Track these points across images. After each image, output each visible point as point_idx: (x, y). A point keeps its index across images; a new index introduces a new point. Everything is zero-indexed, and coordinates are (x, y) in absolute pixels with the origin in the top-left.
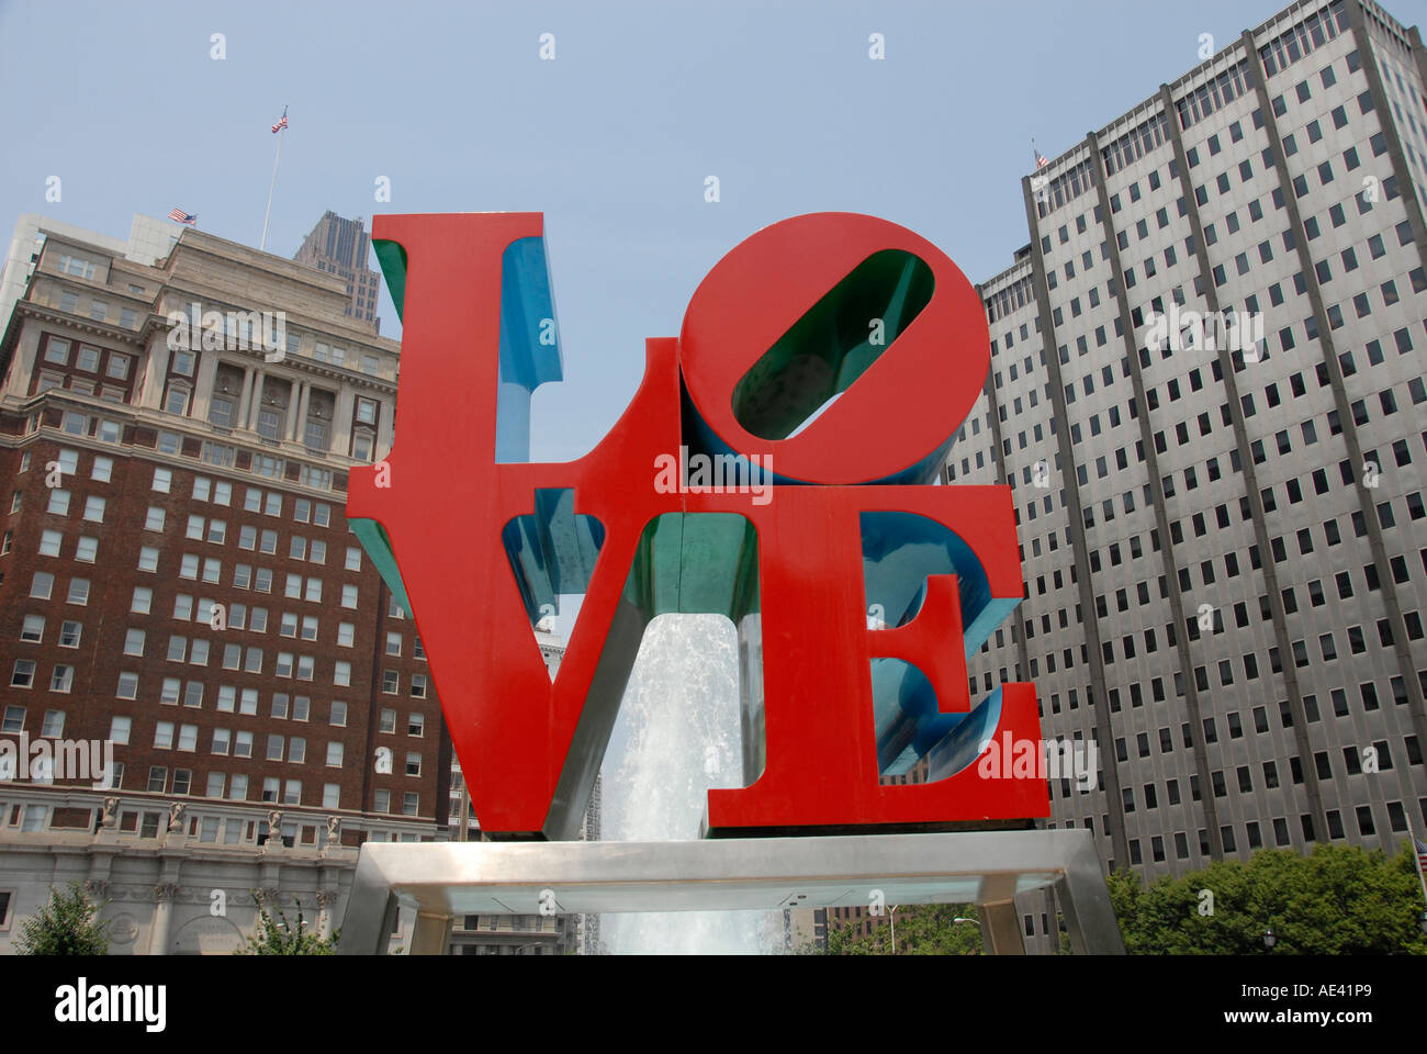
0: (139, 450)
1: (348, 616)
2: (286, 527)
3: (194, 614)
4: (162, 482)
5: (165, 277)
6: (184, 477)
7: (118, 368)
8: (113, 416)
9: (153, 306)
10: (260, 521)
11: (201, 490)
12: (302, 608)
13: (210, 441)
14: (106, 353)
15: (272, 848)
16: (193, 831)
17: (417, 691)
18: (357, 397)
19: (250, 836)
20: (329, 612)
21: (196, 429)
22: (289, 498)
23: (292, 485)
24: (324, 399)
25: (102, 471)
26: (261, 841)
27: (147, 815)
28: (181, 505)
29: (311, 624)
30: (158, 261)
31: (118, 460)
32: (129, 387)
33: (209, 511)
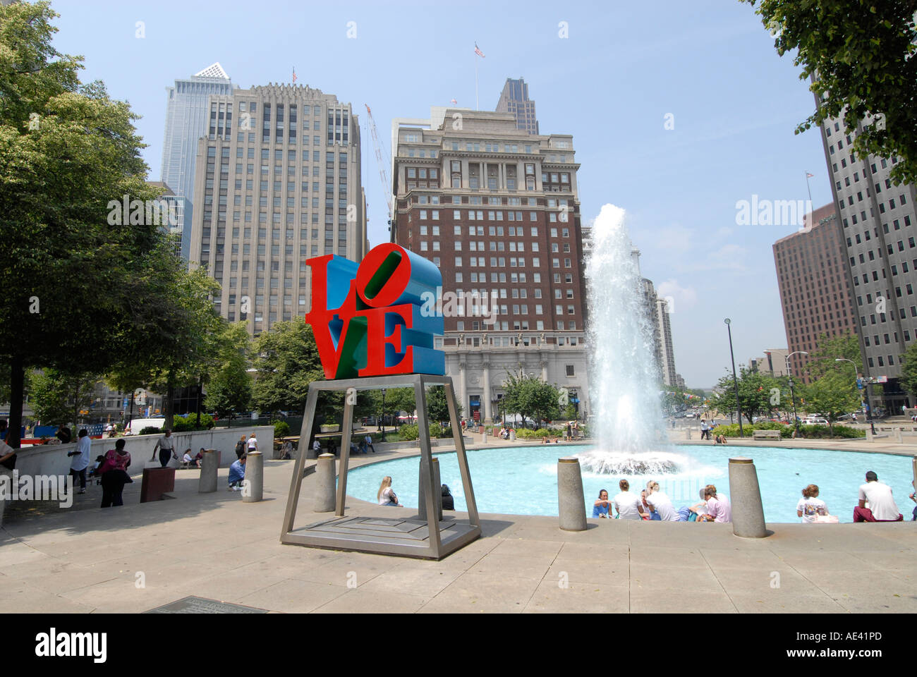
0: (447, 205)
1: (536, 255)
2: (506, 224)
3: (478, 264)
4: (457, 216)
5: (442, 133)
6: (465, 212)
7: (434, 175)
8: (435, 194)
9: (440, 147)
10: (496, 224)
11: (472, 216)
12: (517, 255)
13: (472, 196)
14: (428, 170)
15: (521, 347)
16: (491, 343)
17: (569, 280)
18: (525, 164)
19: (512, 343)
20: (528, 255)
21: (465, 192)
22: (505, 212)
23: (505, 207)
24: (512, 168)
25: (436, 216)
26: (517, 344)
27: (474, 339)
28: (465, 223)
29: (522, 260)
30: (440, 126)
31: (441, 211)
32: (439, 181)
33: (476, 223)
